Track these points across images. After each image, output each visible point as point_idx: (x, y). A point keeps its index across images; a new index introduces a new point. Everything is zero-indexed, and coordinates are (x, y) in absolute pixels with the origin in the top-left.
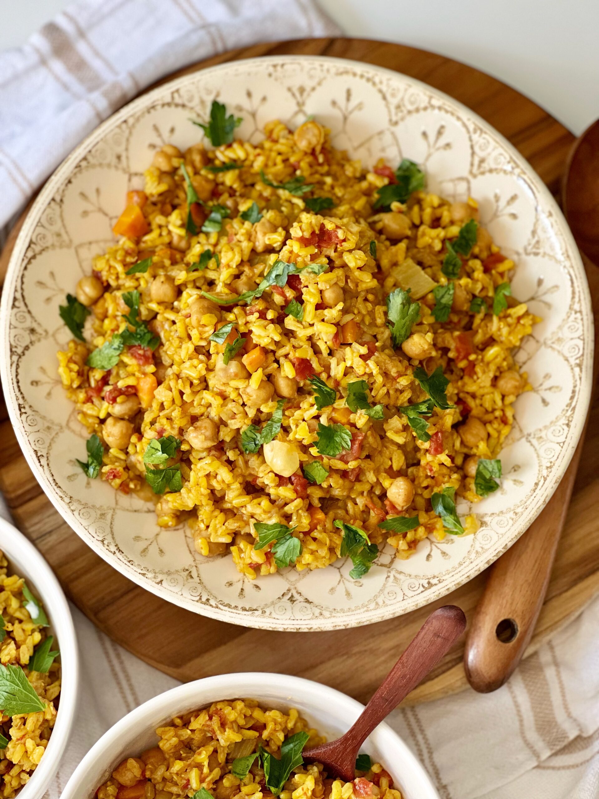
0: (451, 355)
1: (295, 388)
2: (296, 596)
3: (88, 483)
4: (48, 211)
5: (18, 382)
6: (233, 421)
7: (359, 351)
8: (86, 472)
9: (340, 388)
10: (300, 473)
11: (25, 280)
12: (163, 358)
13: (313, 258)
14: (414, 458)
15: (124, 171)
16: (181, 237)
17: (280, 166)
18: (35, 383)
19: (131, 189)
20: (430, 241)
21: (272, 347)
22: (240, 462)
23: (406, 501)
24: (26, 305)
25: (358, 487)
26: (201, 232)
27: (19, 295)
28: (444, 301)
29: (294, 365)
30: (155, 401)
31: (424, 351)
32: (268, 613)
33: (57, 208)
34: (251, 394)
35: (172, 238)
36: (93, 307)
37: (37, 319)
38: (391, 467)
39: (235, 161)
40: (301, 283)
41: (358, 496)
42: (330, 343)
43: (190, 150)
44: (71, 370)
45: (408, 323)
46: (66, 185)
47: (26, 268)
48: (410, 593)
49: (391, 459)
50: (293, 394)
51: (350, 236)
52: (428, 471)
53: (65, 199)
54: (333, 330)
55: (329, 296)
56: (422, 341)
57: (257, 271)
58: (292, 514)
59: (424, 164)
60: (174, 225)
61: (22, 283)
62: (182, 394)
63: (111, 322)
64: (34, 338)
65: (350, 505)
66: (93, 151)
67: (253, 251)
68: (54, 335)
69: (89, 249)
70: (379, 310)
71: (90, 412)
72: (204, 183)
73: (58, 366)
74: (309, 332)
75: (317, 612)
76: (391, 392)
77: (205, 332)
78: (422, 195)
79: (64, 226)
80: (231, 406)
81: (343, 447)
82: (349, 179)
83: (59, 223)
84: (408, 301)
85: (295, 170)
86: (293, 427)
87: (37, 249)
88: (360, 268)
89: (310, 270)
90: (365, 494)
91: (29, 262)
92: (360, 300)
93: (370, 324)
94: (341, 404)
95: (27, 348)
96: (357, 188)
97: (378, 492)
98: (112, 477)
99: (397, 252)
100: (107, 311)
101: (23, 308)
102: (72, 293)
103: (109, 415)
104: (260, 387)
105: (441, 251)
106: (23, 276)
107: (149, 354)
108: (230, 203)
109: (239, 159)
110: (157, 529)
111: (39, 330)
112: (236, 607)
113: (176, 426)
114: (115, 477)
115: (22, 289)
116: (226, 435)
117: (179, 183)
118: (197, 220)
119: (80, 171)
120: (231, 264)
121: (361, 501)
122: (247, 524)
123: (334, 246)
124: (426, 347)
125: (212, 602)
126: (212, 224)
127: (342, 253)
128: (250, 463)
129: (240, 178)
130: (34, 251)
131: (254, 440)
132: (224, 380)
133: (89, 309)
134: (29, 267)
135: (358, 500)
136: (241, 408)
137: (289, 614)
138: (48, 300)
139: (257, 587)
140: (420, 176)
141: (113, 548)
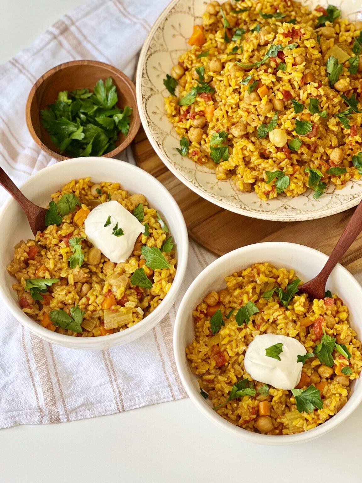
0: (359, 91)
1: (283, 106)
2: (287, 207)
3: (182, 159)
4: (157, 33)
5: (146, 111)
6: (253, 123)
7: (314, 85)
8: (181, 154)
9: (305, 105)
10: (287, 147)
11: (147, 65)
12: (217, 99)
13: (290, 43)
14: (342, 141)
15: (192, 15)
16: (222, 43)
17: (269, 8)
18: (154, 113)
19: (195, 25)
20: (346, 38)
21: (272, 85)
22: (257, 142)
23: (340, 159)
24: (148, 77)
25: (315, 155)
26: (231, 40)
27: (145, 72)
28: (354, 64)
29: (282, 94)
30: (214, 117)
31: (346, 87)
32: (275, 213)
33: (161, 31)
34: (262, 107)
35: (217, 44)
36: (180, 80)
37: (153, 84)
38: (331, 145)
39: (245, 8)
40: (284, 55)
41: (315, 160)
42: (299, 82)
43: (224, 4)
44: (171, 106)
45: (337, 72)
46: (165, 21)
47: (147, 60)
48: (344, 202)
49: (331, 141)
50: (282, 109)
51: (307, 32)
52: (350, 146)
53: (165, 28)
54: (301, 75)
55: (298, 60)
56: (344, 82)
57: (261, 53)
58: (283, 167)
59: (340, 7)
60: (219, 38)
61: (146, 66)
62: (227, 112)
63: (189, 85)
64: (152, 93)
65: (311, 165)
66: (178, 4)
67: (259, 45)
68: (161, 93)
69: (176, 54)
70: (323, 68)
71: (181, 126)
72: (232, 18)
73: (165, 104)
74: (289, 77)
75: (299, 212)
76: (330, 106)
77: (238, 81)
78: (340, 20)
79: (164, 41)
80: (252, 116)
81: (308, 130)
82: (303, 14)
83: (162, 40)
84: (336, 63)
85: (276, 10)
86: (283, 123)
87: (153, 51)
88: (313, 48)
89: (288, 48)
90: (319, 159)
91: (149, 57)
92: (313, 63)
93: (318, 75)
94: (306, 111)
95: (149, 97)
96: (307, 17)
97: (325, 158)
98: (194, 154)
99: (329, 43)
100: (187, 81)
101: (147, 78)
102: (169, 74)
103: (191, 127)
104: (266, 104)
105: (351, 43)
106: (146, 63)
107: (210, 96)
108: (245, 27)
109: (248, 6)
110: (217, 181)
111: (155, 89)
112: (259, 211)
113: (226, 127)
114: (196, 154)
115: (146, 69)
116: (250, 130)
117: (219, 20)
118: (229, 36)
119: (171, 14)
120: (249, 50)
121: (317, 162)
122: (262, 173)
123: (299, 37)
124: (346, 84)
125: (247, 208)
126: (237, 37)
127: (303, 41)
128: (262, 143)
129: (249, 15)
130: (151, 52)
131: (264, 131)
132: (248, 102)
133: (177, 82)
134: (149, 59)
135: (315, 162)
136: (257, 117)
137: (285, 213)
138: (158, 76)
139: (268, 204)
140: (337, 12)
141: (197, 185)
